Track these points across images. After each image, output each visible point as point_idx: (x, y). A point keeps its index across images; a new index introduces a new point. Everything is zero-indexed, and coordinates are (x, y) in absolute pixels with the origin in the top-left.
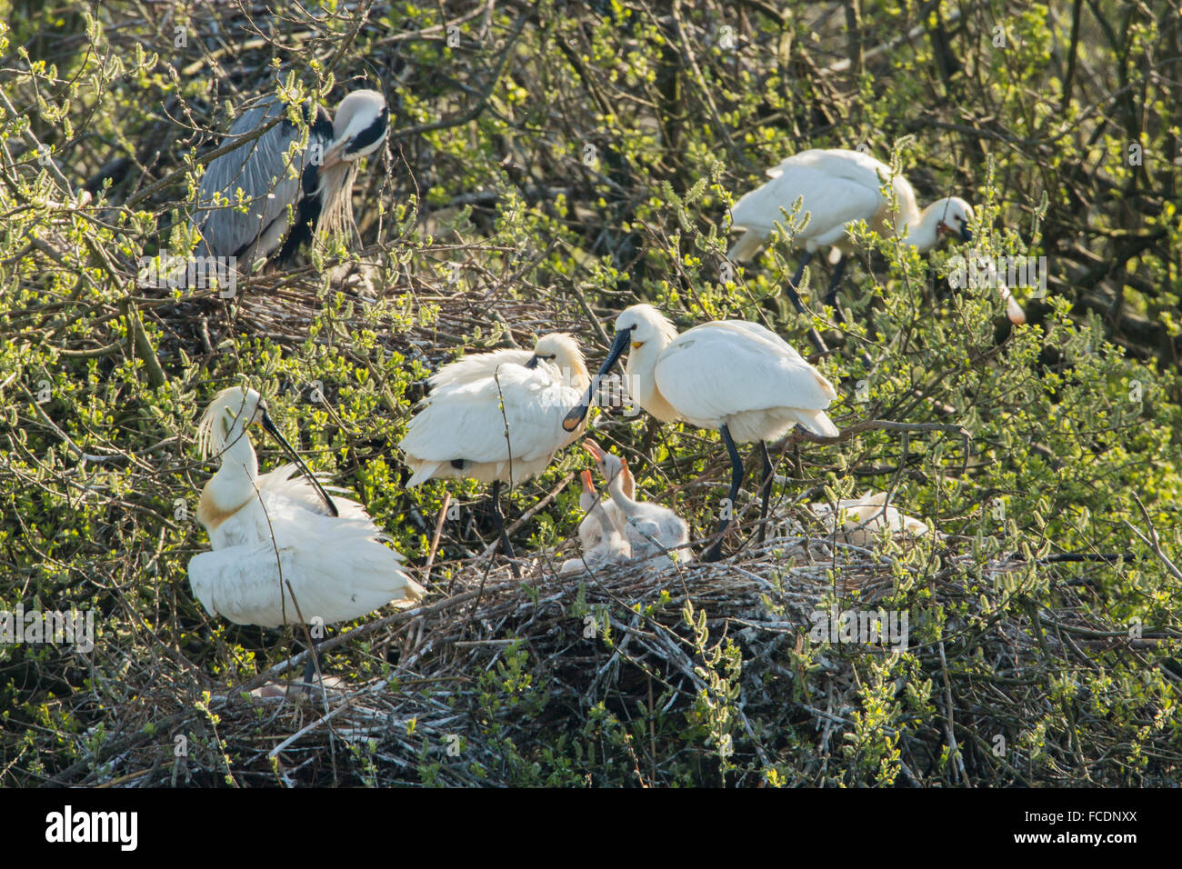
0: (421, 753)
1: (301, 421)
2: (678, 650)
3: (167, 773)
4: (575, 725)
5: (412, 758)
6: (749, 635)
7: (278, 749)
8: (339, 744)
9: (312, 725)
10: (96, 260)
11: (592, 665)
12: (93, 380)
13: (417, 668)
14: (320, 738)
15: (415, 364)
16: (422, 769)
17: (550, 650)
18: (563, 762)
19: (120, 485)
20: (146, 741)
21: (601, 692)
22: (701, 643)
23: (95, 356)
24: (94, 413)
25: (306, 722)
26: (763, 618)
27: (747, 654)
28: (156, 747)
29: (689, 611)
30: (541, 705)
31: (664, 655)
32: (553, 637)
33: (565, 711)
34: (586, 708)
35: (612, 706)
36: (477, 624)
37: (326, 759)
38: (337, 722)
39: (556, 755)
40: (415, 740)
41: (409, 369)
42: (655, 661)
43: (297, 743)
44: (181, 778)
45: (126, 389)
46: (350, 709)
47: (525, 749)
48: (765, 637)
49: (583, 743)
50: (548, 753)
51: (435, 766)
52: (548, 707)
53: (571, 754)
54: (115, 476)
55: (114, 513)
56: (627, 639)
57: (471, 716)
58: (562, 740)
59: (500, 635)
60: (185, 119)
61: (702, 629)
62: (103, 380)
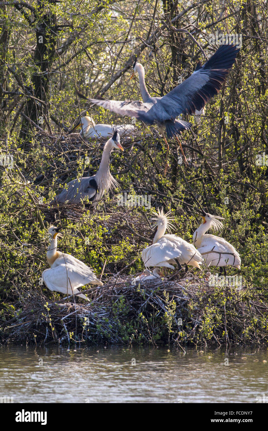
0: (97, 322)
1: (76, 240)
2: (161, 302)
3: (36, 322)
4: (135, 318)
5: (95, 323)
6: (179, 300)
7: (63, 318)
8: (78, 318)
9: (72, 313)
10: (30, 197)
11: (140, 304)
12: (27, 226)
13: (98, 301)
14: (73, 316)
15: (105, 228)
16: (97, 325)
17: (130, 299)
18: (131, 327)
19: (31, 252)
20: (31, 314)
21: (142, 310)
22: (167, 301)
23: (28, 221)
24: (26, 234)
25: (71, 312)
26: (182, 296)
27: (177, 304)
28: (34, 316)
29: (165, 293)
30: (127, 312)
31: (157, 303)
32: (131, 296)
33: (133, 314)
34: (138, 314)
35: (144, 314)
36: (114, 291)
37: (75, 322)
38: (78, 313)
39: (130, 325)
40: (96, 318)
41: (103, 230)
42: (155, 304)
43: (68, 317)
44: (39, 323)
45: (34, 229)
46: (81, 310)
47: (122, 321)
48: (182, 301)
49: (137, 322)
50: (128, 324)
51: (100, 325)
52: (129, 313)
53: (133, 325)
54: (30, 250)
55: (29, 258)
56: (149, 298)
57: (110, 313)
58: (132, 321)
59: (119, 294)
60: (54, 166)
61: (168, 297)
62: (29, 226)
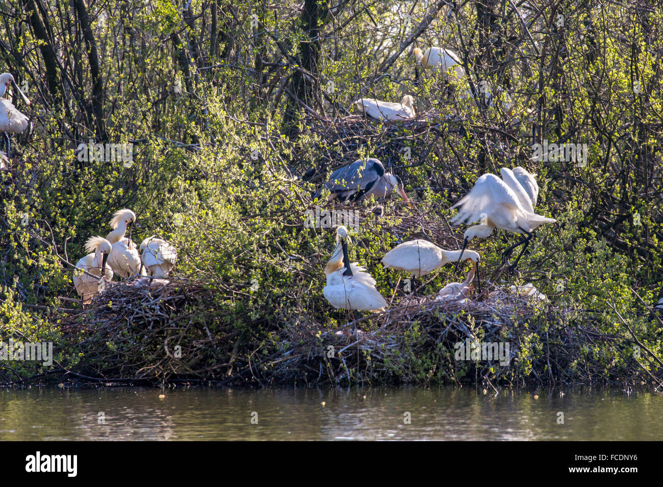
0: (385, 355)
1: (357, 251)
2: (466, 328)
3: (306, 356)
4: (433, 349)
5: (382, 356)
6: (488, 326)
7: (341, 351)
8: (360, 350)
9: (352, 344)
10: (298, 197)
11: (440, 331)
12: (294, 234)
13: (386, 329)
14: (355, 348)
15: (393, 236)
16: (385, 360)
17: (427, 326)
18: (429, 361)
19: (299, 267)
20: (300, 345)
21: (442, 340)
22: (472, 327)
23: (296, 227)
24: (293, 243)
25: (351, 343)
26: (493, 321)
27: (486, 331)
28: (304, 348)
29: (469, 317)
30: (423, 342)
31: (462, 330)
32: (428, 322)
33: (430, 345)
34: (437, 345)
35: (445, 344)
36: (406, 316)
37: (356, 355)
38: (360, 343)
39: (426, 358)
40: (384, 351)
41: (391, 238)
42: (459, 332)
43: (348, 349)
44: (310, 357)
45: (304, 238)
46: (365, 340)
47: (416, 354)
48: (493, 327)
49: (436, 355)
50: (424, 357)
51: (389, 359)
52: (425, 343)
53: (431, 358)
54: (298, 264)
55: (297, 275)
56: (451, 324)
57: (402, 344)
58: (429, 353)
59: (412, 320)
60: (328, 157)
61: (473, 323)
62: (297, 235)
